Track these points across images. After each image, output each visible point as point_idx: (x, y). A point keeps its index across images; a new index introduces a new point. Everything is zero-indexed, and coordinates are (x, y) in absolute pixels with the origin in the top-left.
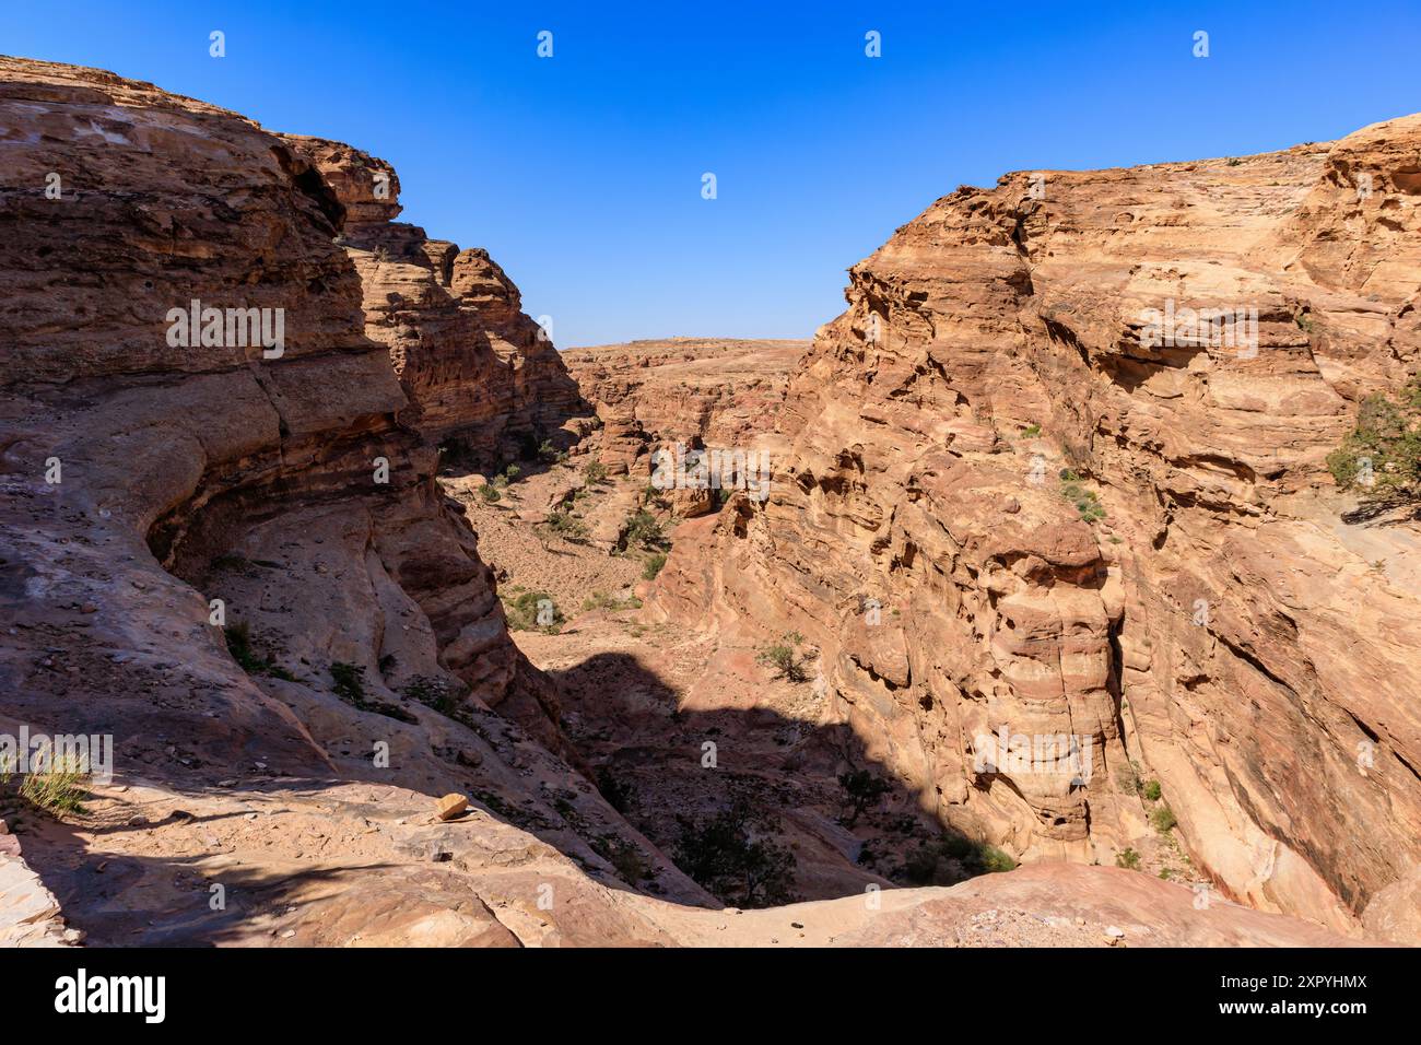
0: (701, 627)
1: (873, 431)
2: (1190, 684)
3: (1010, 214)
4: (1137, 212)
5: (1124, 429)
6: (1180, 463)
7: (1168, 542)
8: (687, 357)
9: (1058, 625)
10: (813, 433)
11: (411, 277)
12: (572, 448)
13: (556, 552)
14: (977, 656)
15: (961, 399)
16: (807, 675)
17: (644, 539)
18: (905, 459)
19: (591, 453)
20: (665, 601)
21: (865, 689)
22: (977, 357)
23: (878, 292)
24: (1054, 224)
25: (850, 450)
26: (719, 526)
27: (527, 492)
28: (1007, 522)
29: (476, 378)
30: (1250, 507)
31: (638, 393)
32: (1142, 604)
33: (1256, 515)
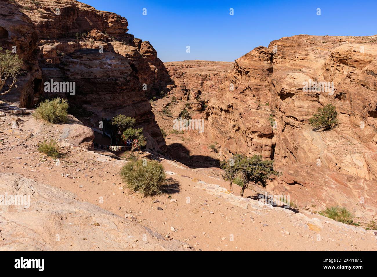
0: (197, 140)
1: (236, 101)
2: (285, 157)
3: (270, 54)
4: (297, 55)
5: (280, 108)
6: (287, 117)
7: (284, 131)
8: (198, 66)
9: (262, 145)
10: (223, 99)
11: (131, 49)
12: (168, 92)
13: (164, 119)
14: (247, 150)
15: (254, 96)
16: (218, 151)
17: (185, 116)
18: (241, 108)
19: (173, 94)
20: (189, 133)
21: (228, 155)
22: (259, 87)
23: (239, 69)
24: (279, 57)
25: (231, 104)
26: (202, 117)
27: (158, 104)
28: (255, 125)
29: (146, 74)
30: (297, 126)
31: (185, 75)
32: (279, 142)
33: (298, 128)
